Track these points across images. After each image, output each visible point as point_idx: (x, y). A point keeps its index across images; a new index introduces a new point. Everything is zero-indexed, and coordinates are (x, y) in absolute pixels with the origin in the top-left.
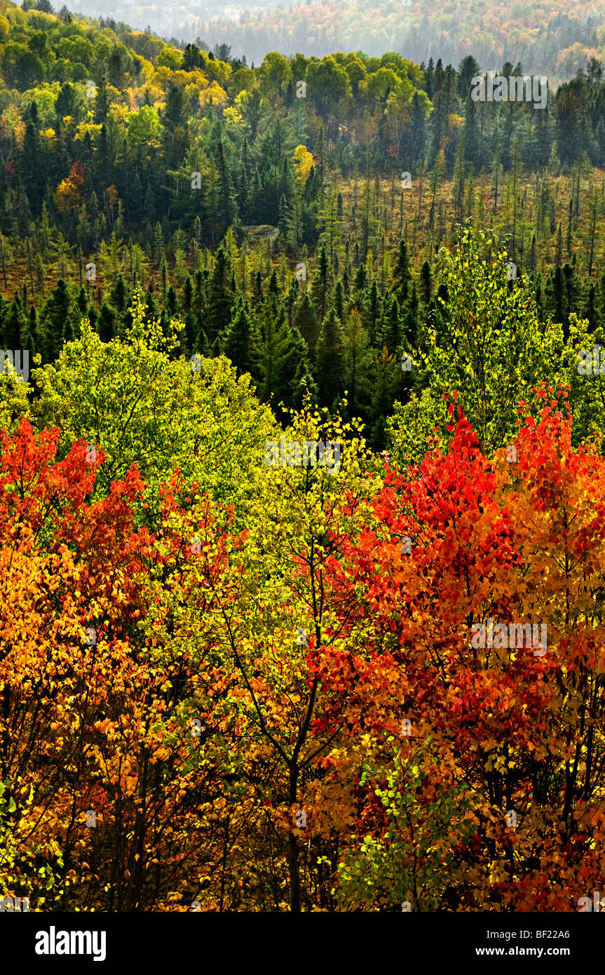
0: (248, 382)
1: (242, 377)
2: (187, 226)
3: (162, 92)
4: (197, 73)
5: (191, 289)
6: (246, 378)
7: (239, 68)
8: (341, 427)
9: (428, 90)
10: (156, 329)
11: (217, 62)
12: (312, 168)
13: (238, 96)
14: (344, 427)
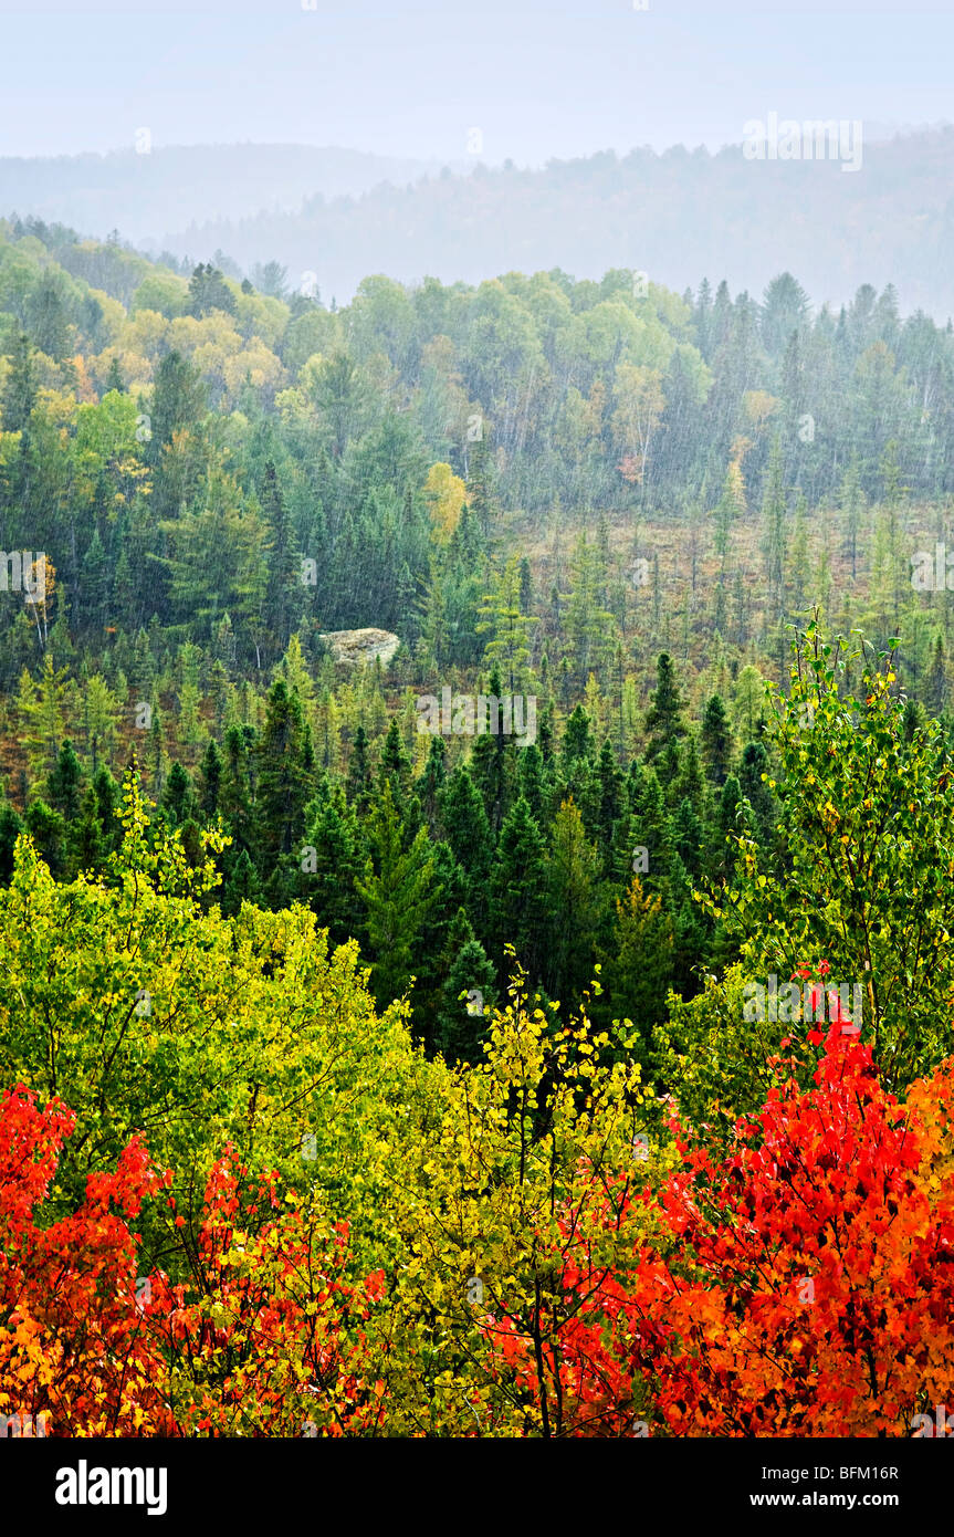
0: (353, 960)
1: (341, 950)
2: (203, 636)
3: (146, 363)
4: (219, 321)
5: (218, 768)
6: (349, 950)
7: (306, 308)
8: (589, 1041)
9: (700, 343)
10: (172, 848)
11: (258, 299)
12: (465, 510)
13: (306, 367)
14: (596, 1040)
